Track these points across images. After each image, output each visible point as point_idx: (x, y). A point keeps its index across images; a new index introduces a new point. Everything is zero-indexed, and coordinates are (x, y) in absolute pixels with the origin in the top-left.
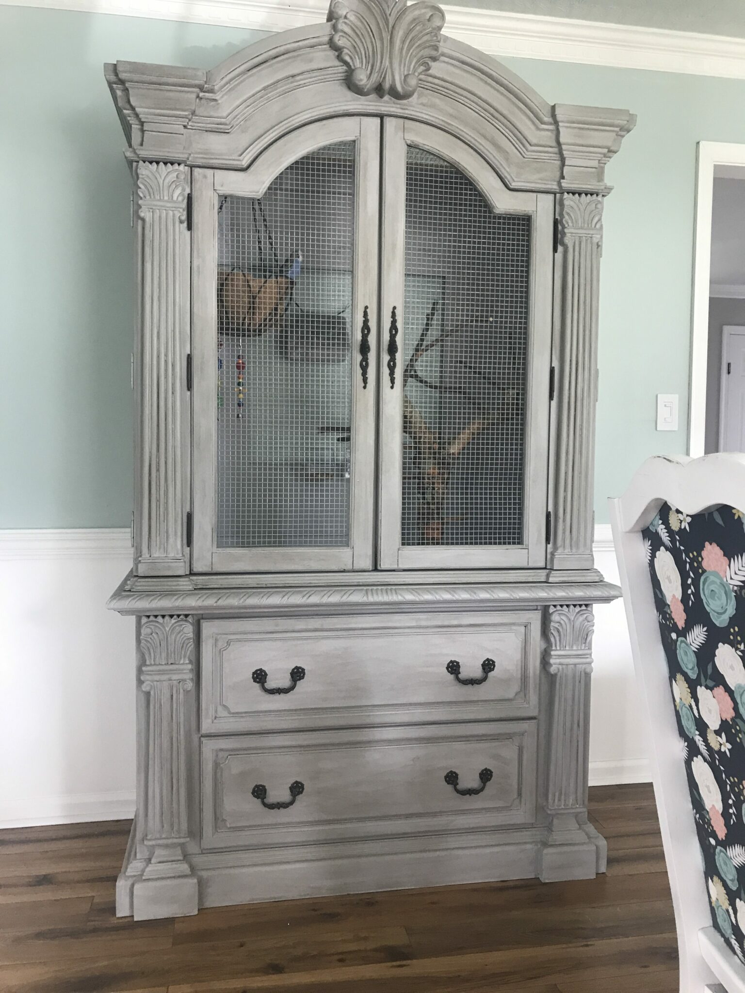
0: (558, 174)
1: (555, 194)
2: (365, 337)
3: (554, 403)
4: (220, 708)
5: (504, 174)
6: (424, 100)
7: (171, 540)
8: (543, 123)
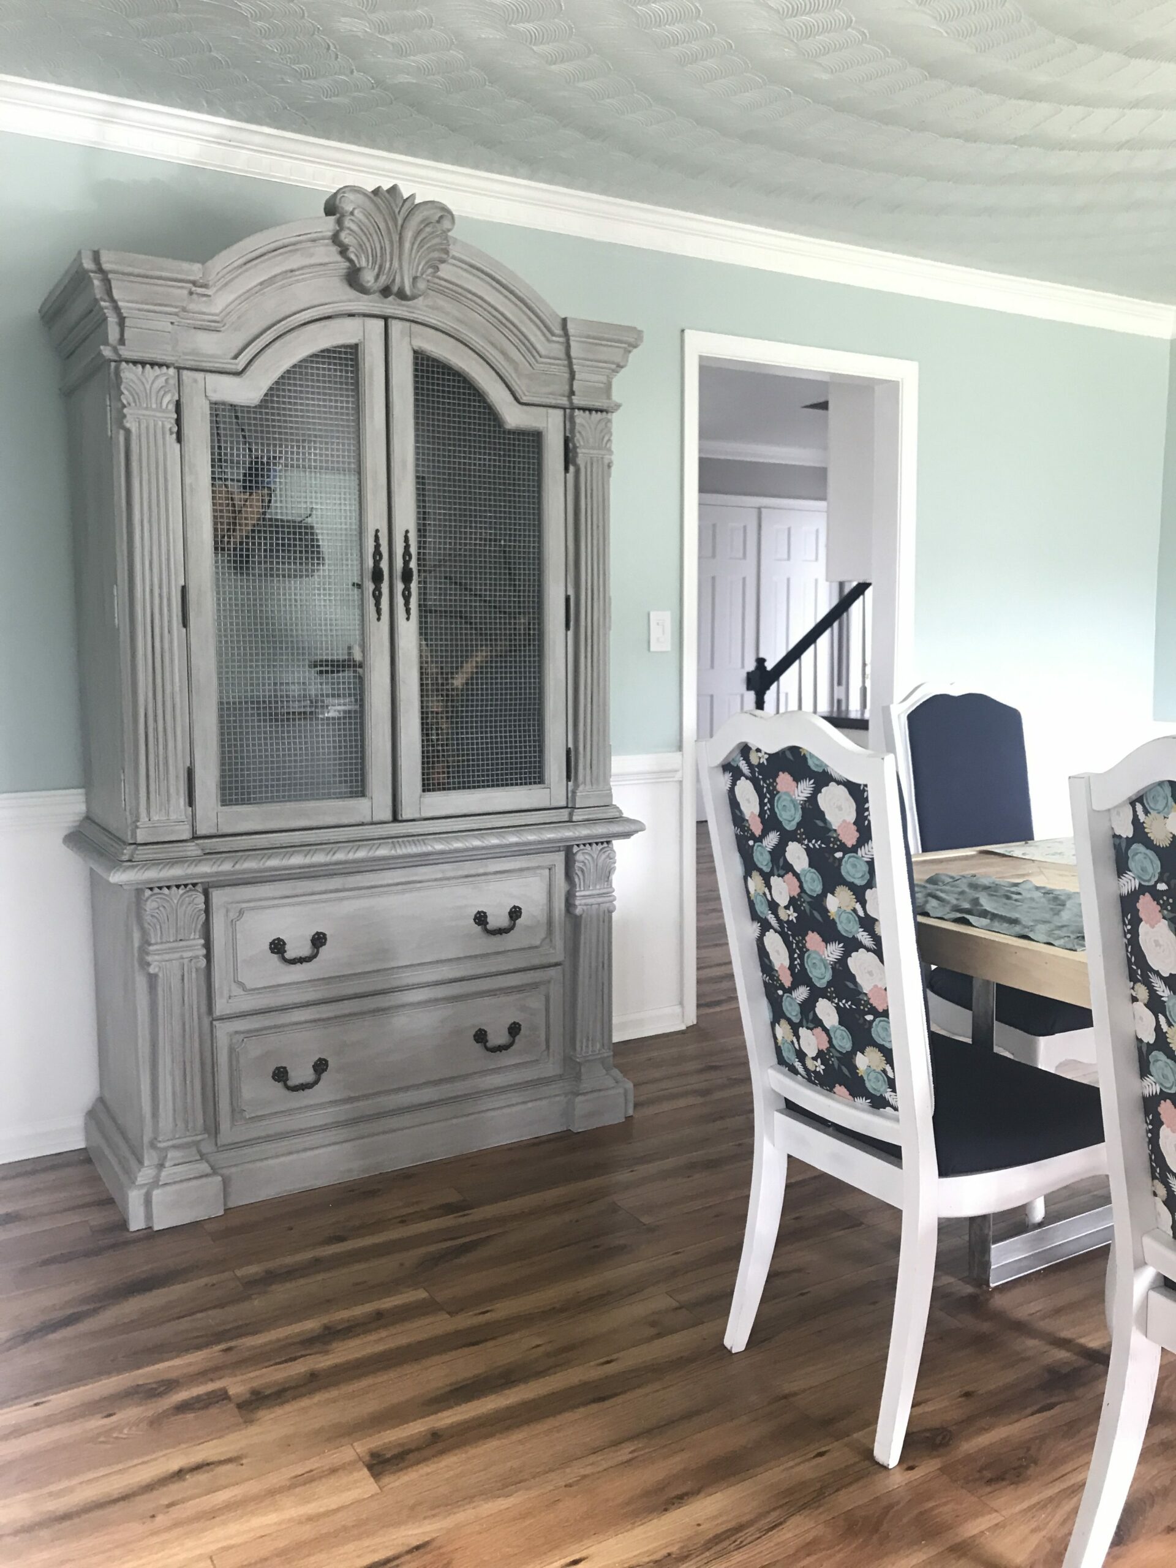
0: (567, 387)
1: (564, 409)
2: (377, 563)
3: (570, 633)
4: (234, 986)
5: (515, 388)
6: (429, 302)
7: (173, 801)
8: (553, 334)
